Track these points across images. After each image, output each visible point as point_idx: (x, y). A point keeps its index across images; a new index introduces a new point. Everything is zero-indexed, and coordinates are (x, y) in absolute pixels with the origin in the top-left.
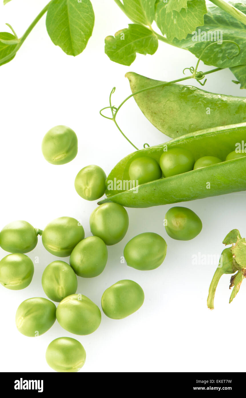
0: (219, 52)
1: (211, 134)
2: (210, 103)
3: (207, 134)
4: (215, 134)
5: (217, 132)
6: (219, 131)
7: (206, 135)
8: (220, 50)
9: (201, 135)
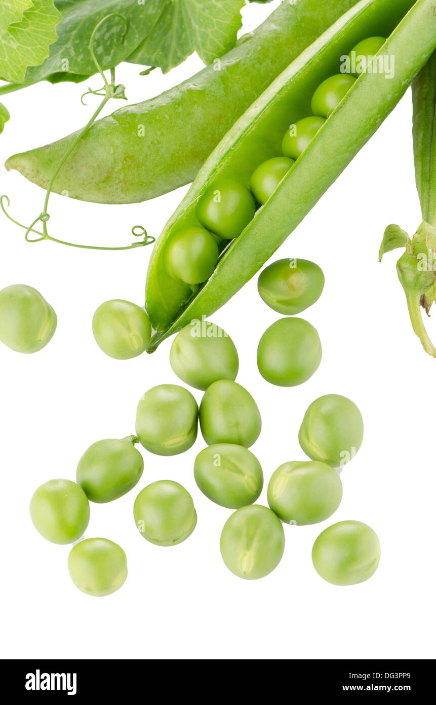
0: (95, 46)
1: (251, 127)
2: (177, 106)
3: (245, 131)
4: (255, 123)
5: (256, 118)
6: (258, 116)
7: (246, 135)
8: (95, 43)
9: (238, 140)
